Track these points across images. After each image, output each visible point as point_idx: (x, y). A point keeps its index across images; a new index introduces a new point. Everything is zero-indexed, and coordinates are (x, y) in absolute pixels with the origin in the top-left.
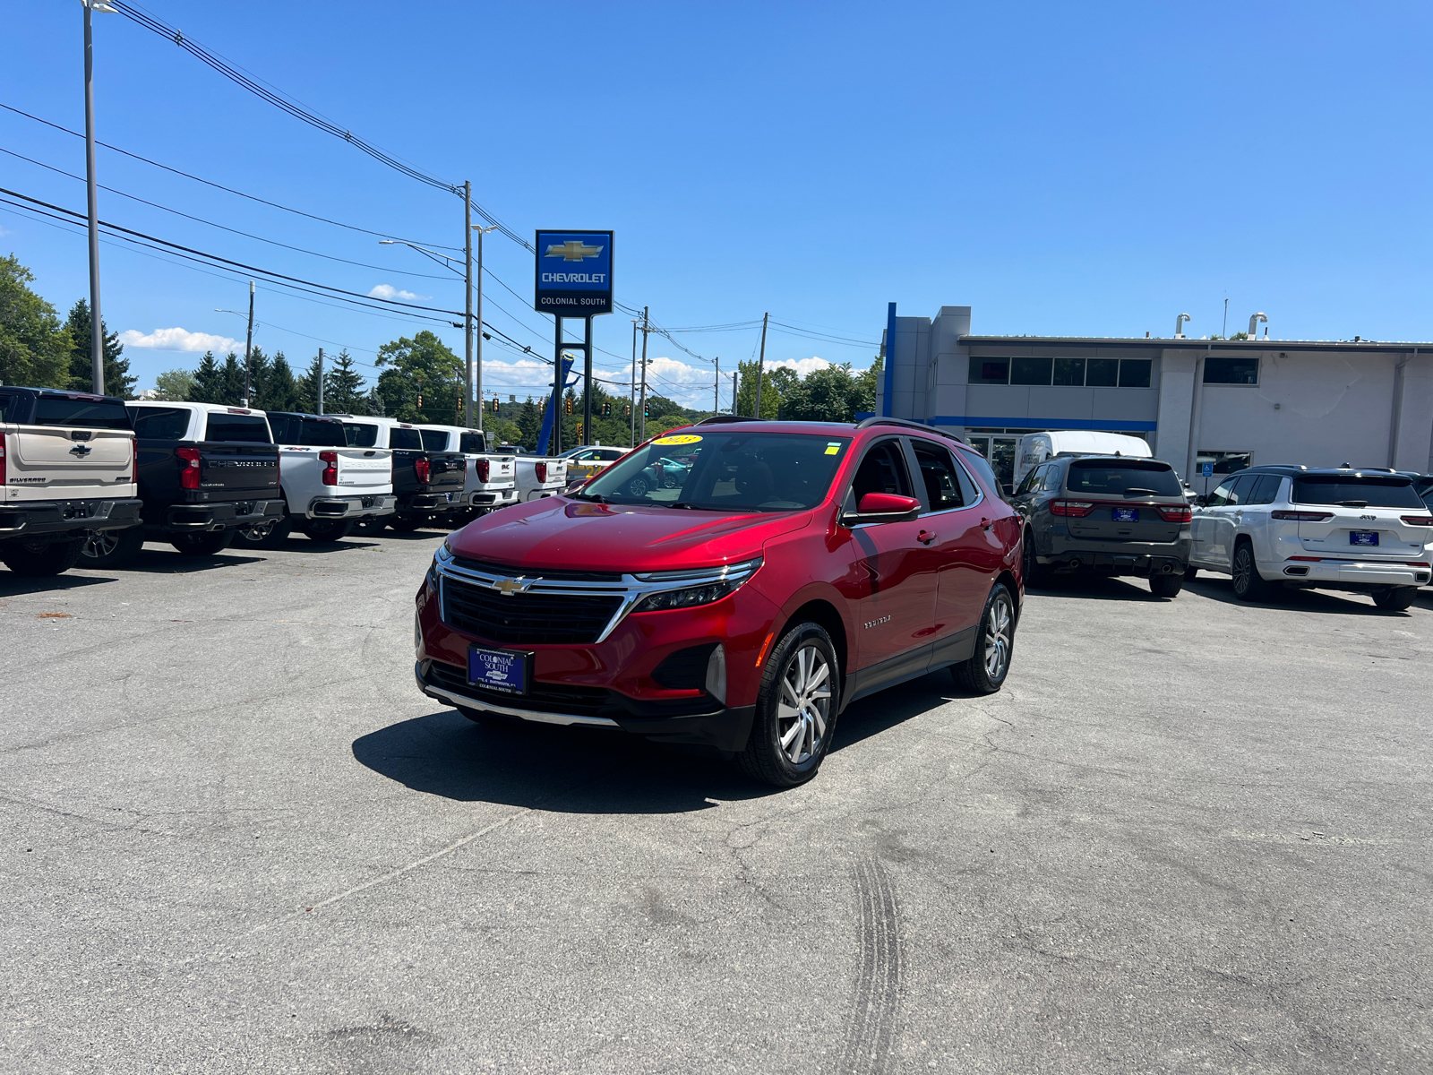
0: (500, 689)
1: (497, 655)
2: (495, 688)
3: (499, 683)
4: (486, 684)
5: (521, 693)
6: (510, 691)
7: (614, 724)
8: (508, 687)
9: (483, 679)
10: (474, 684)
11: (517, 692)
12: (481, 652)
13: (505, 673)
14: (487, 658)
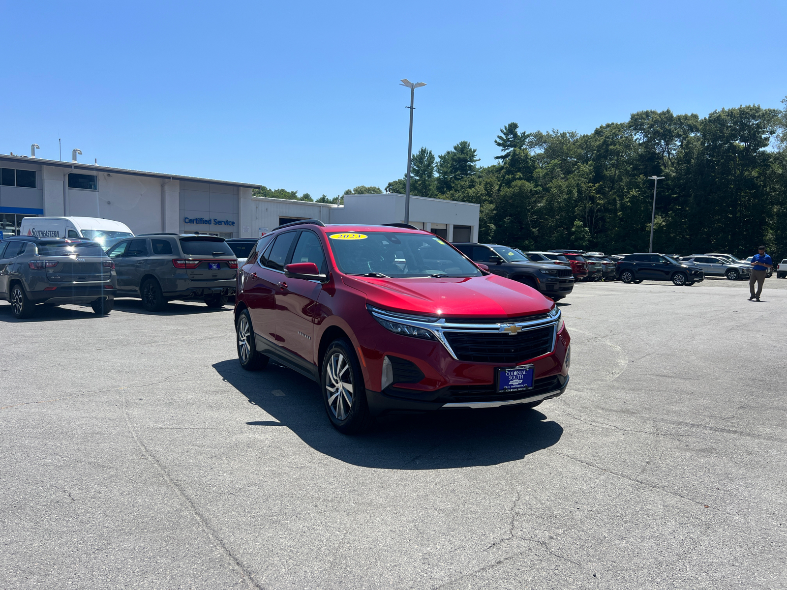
0: (519, 389)
1: (516, 370)
2: (516, 390)
3: (517, 386)
4: (510, 389)
5: (531, 388)
6: (525, 389)
9: (507, 387)
10: (502, 391)
14: (510, 374)
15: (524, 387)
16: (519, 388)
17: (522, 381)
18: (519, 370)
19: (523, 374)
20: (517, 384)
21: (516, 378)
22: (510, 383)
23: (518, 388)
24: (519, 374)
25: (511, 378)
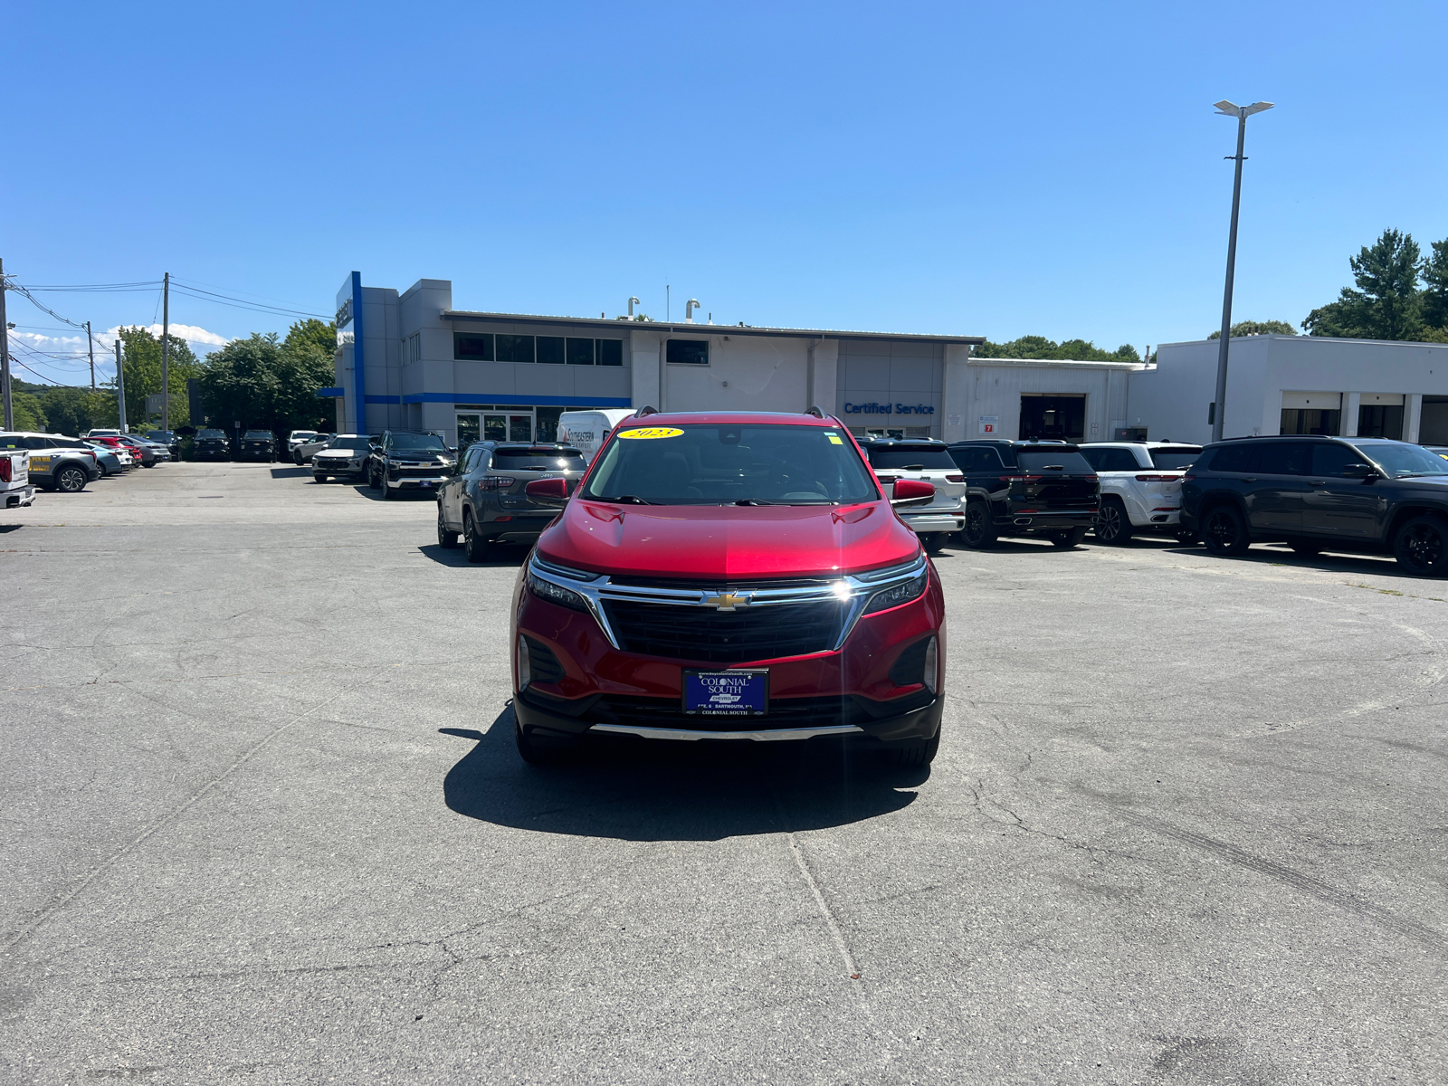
0: (731, 713)
1: (725, 677)
2: (725, 713)
3: (729, 706)
4: (712, 710)
5: (761, 713)
7: (859, 729)
8: (741, 710)
9: (705, 706)
10: (694, 712)
11: (756, 713)
12: (704, 676)
13: (738, 694)
14: (711, 682)
15: (745, 710)
16: (733, 710)
17: (739, 697)
18: (731, 677)
19: (740, 685)
20: (730, 702)
21: (726, 690)
22: (711, 700)
23: (729, 710)
24: (730, 685)
25: (714, 690)
